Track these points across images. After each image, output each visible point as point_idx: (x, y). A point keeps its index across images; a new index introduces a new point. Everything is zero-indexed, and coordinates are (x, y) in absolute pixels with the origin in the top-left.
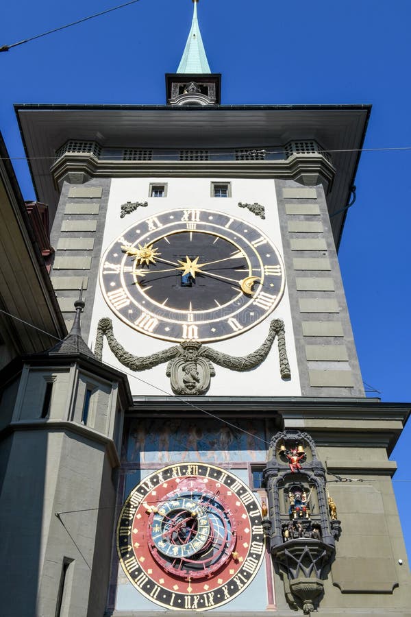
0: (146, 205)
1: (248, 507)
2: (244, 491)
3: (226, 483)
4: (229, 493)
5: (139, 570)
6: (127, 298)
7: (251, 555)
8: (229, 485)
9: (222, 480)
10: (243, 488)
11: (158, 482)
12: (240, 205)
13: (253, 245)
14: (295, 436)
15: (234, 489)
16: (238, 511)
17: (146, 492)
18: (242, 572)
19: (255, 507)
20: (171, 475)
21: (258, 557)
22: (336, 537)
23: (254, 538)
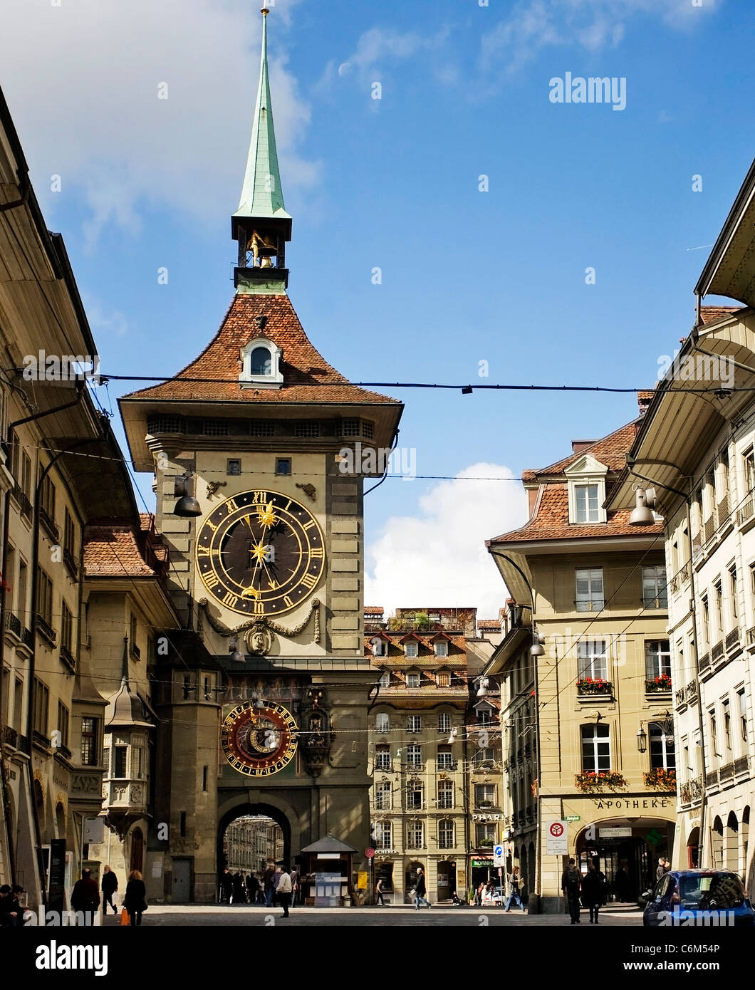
0: (225, 484)
1: (289, 724)
2: (288, 715)
3: (278, 711)
4: (280, 717)
5: (233, 757)
6: (216, 579)
7: (290, 750)
8: (280, 712)
9: (276, 709)
10: (287, 714)
11: (241, 711)
12: (297, 486)
13: (305, 527)
14: (317, 687)
15: (282, 714)
16: (286, 726)
17: (235, 717)
18: (284, 758)
19: (294, 725)
20: (248, 706)
21: (293, 751)
22: (332, 741)
23: (292, 741)
